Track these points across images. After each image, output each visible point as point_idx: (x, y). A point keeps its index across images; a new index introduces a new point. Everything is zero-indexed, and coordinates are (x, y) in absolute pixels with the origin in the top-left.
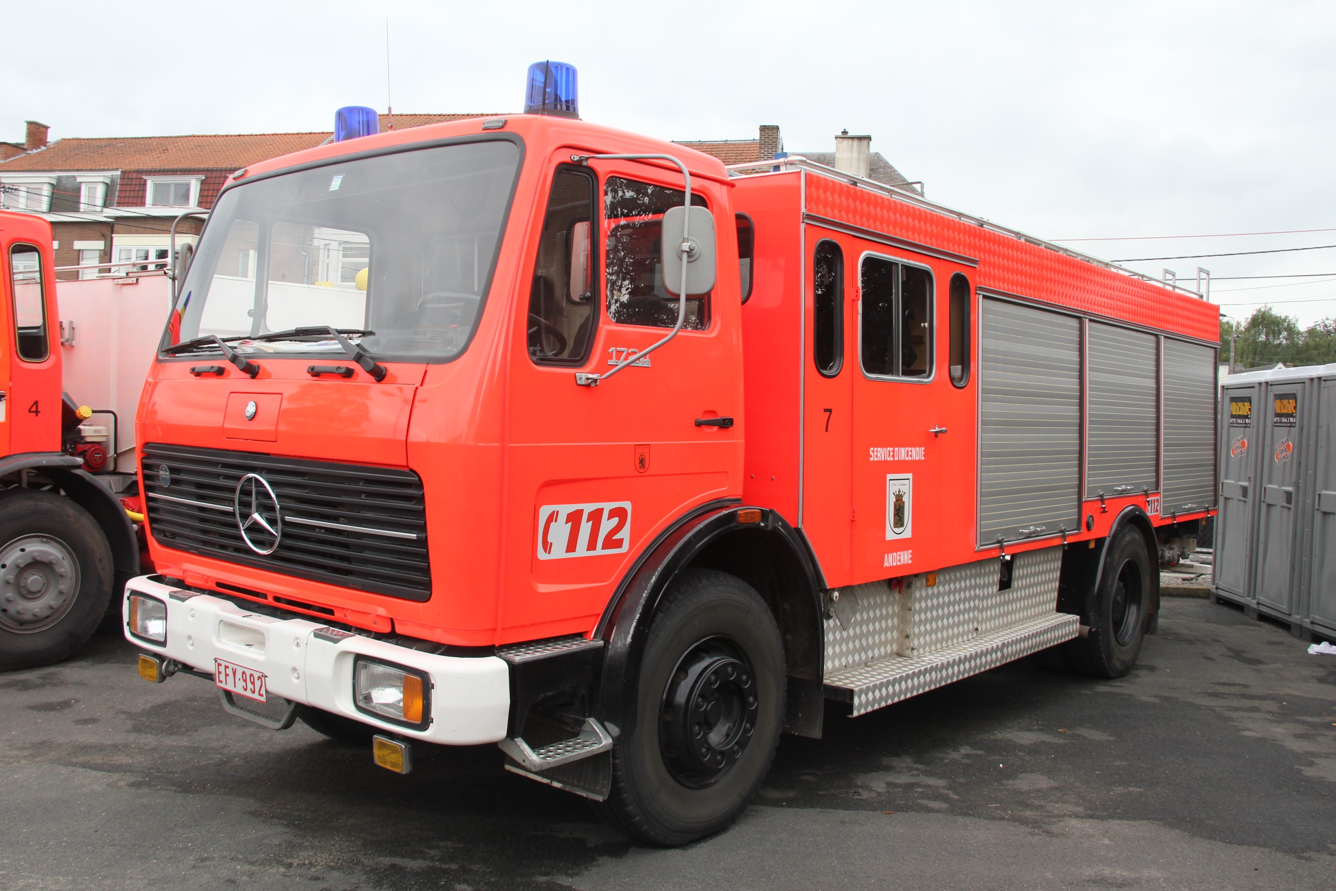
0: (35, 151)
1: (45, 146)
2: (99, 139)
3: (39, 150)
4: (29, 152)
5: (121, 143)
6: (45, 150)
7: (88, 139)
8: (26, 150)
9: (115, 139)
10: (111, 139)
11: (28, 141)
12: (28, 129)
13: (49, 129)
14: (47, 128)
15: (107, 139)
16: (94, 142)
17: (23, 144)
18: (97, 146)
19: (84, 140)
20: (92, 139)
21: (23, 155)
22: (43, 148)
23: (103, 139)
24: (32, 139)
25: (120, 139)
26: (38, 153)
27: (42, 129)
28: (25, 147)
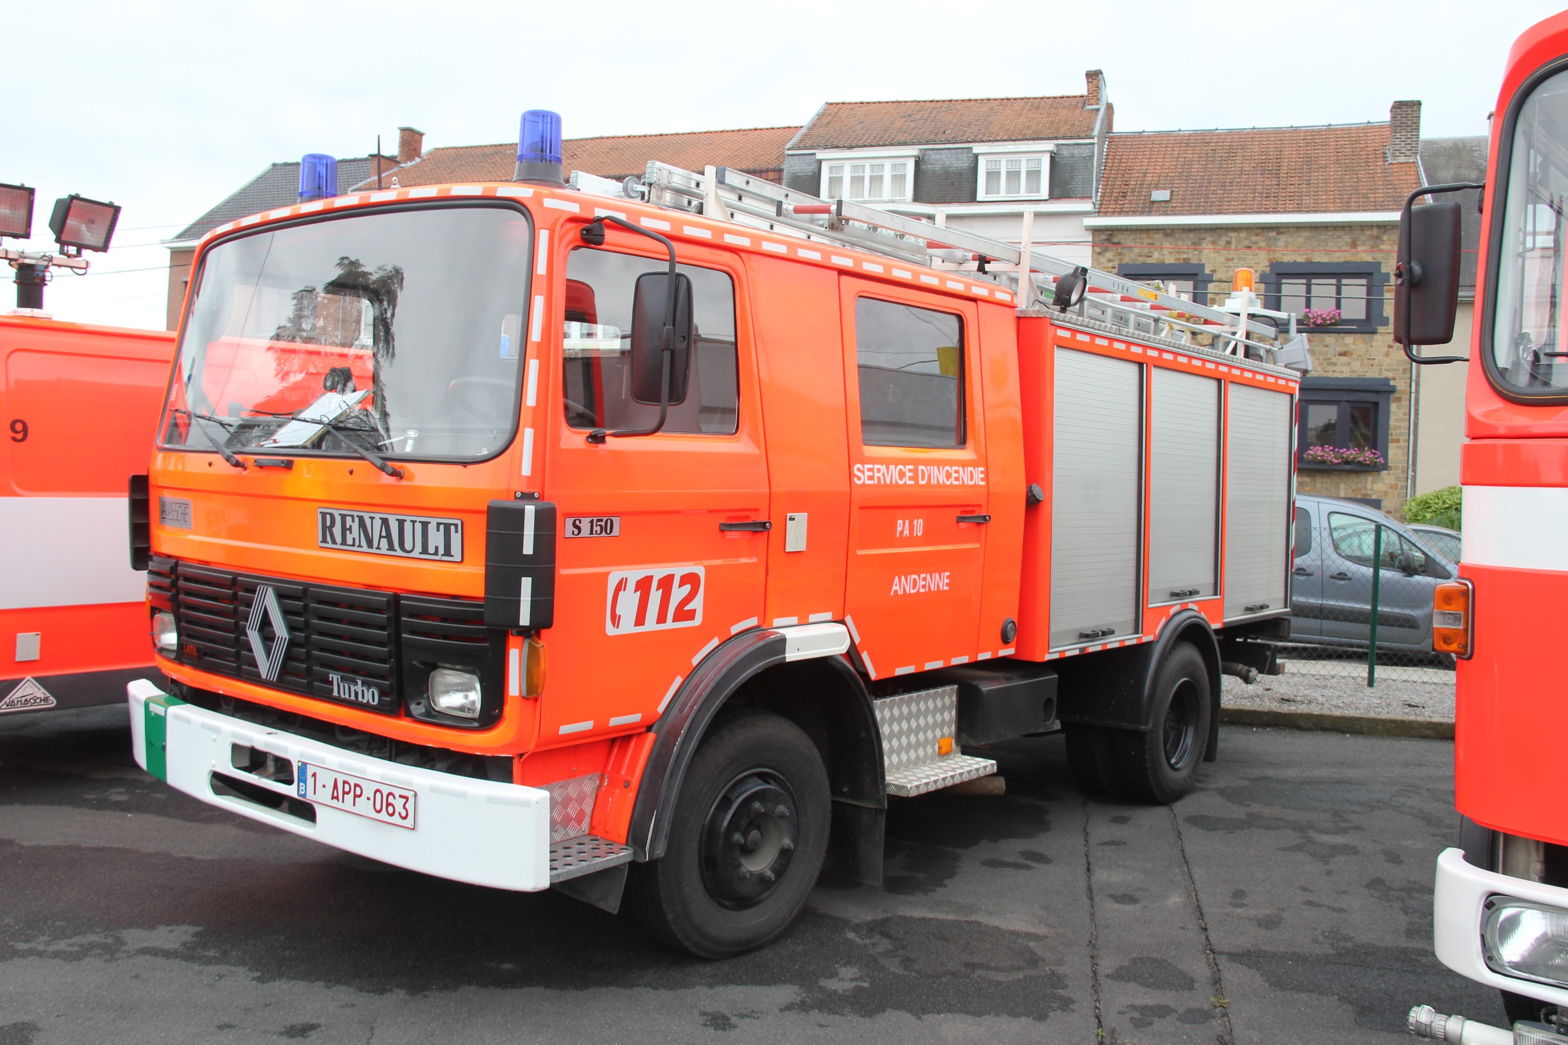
0: (409, 164)
1: (419, 157)
2: (481, 147)
3: (414, 163)
4: (403, 165)
5: (510, 150)
6: (420, 163)
7: (466, 148)
8: (399, 163)
9: (501, 145)
10: (495, 146)
11: (401, 152)
12: (402, 137)
13: (424, 137)
14: (421, 135)
15: (491, 146)
16: (476, 151)
17: (396, 157)
18: (482, 155)
19: (461, 148)
20: (471, 147)
21: (396, 169)
22: (418, 160)
23: (486, 146)
24: (406, 149)
25: (506, 145)
26: (414, 167)
27: (417, 137)
28: (398, 159)
